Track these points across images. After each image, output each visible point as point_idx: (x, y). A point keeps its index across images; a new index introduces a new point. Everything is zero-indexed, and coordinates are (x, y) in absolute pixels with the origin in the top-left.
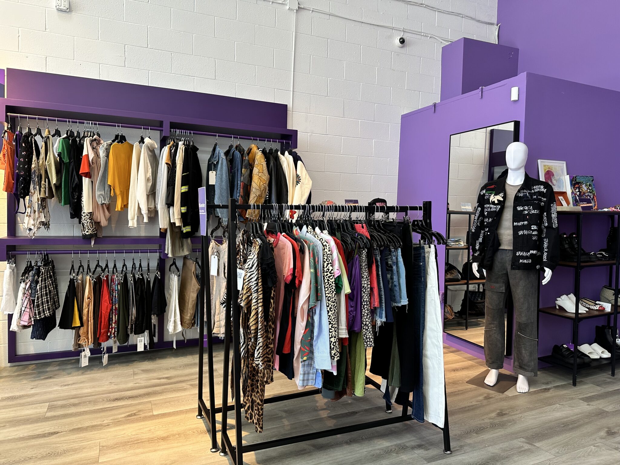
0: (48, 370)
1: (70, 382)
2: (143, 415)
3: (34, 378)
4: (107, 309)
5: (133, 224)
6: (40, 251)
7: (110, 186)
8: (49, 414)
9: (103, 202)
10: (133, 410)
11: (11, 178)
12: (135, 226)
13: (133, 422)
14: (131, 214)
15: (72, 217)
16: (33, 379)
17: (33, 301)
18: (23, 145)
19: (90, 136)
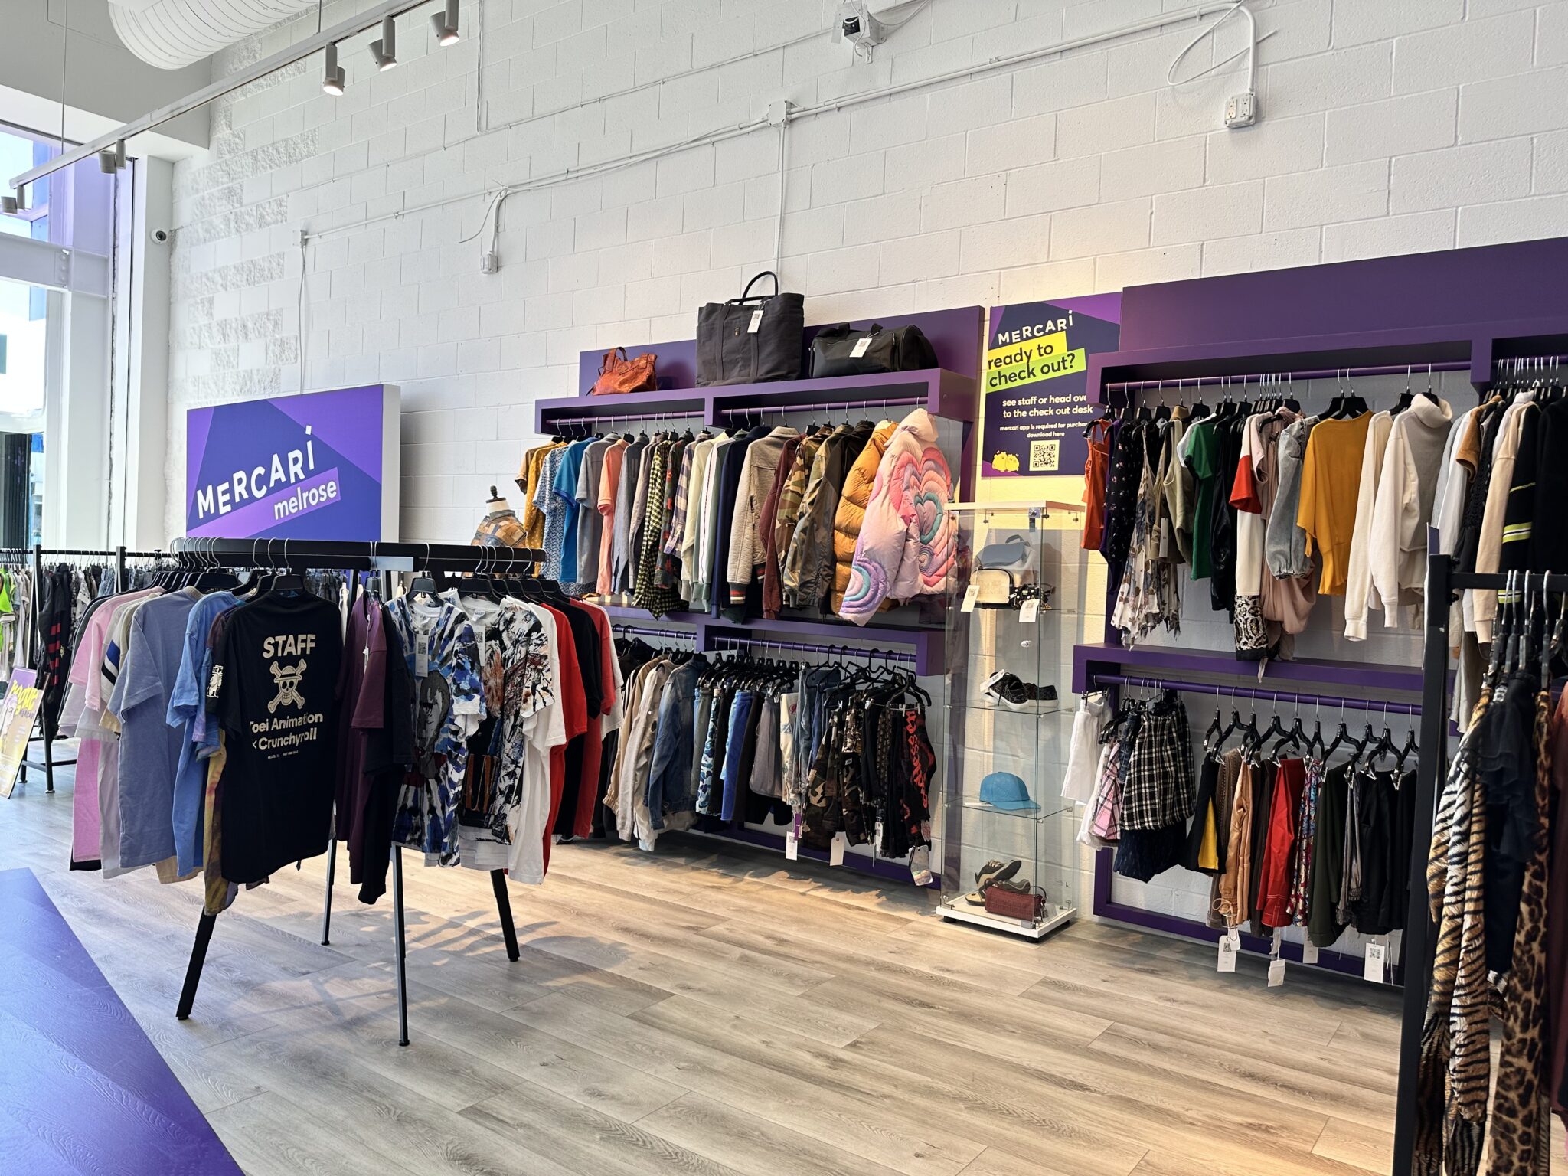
0: (1159, 954)
1: (1181, 997)
2: (1284, 1140)
3: (1123, 961)
4: (1283, 845)
5: (1356, 630)
6: (1150, 679)
7: (1303, 531)
8: (1097, 1045)
9: (1284, 571)
10: (1271, 1117)
11: (1096, 520)
12: (1363, 636)
13: (1250, 1143)
14: (1352, 603)
15: (1217, 606)
16: (1118, 963)
17: (1122, 786)
18: (1120, 448)
19: (1269, 410)
